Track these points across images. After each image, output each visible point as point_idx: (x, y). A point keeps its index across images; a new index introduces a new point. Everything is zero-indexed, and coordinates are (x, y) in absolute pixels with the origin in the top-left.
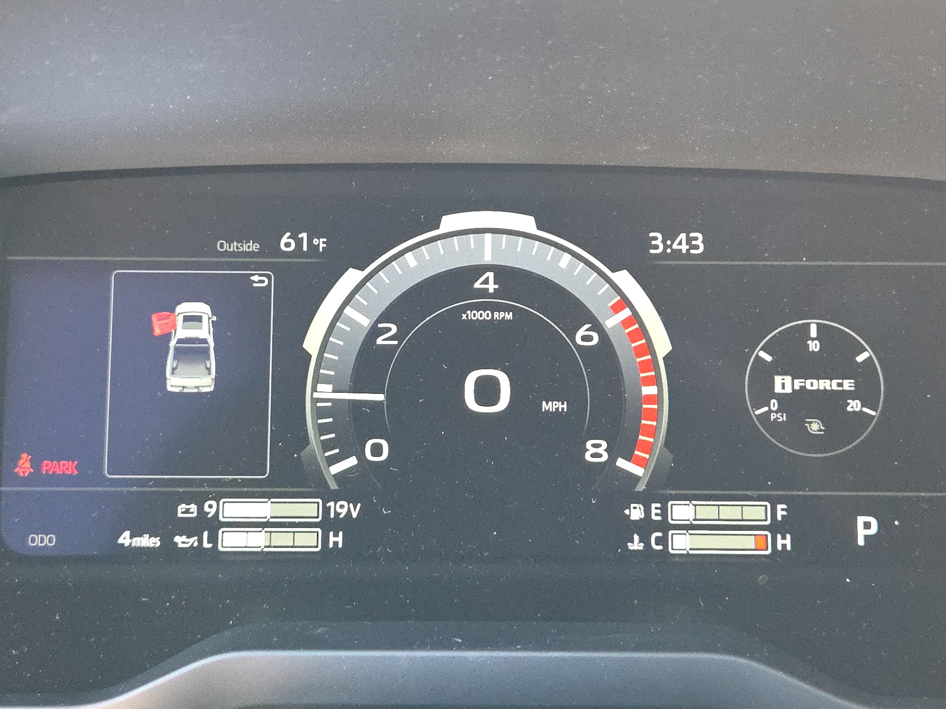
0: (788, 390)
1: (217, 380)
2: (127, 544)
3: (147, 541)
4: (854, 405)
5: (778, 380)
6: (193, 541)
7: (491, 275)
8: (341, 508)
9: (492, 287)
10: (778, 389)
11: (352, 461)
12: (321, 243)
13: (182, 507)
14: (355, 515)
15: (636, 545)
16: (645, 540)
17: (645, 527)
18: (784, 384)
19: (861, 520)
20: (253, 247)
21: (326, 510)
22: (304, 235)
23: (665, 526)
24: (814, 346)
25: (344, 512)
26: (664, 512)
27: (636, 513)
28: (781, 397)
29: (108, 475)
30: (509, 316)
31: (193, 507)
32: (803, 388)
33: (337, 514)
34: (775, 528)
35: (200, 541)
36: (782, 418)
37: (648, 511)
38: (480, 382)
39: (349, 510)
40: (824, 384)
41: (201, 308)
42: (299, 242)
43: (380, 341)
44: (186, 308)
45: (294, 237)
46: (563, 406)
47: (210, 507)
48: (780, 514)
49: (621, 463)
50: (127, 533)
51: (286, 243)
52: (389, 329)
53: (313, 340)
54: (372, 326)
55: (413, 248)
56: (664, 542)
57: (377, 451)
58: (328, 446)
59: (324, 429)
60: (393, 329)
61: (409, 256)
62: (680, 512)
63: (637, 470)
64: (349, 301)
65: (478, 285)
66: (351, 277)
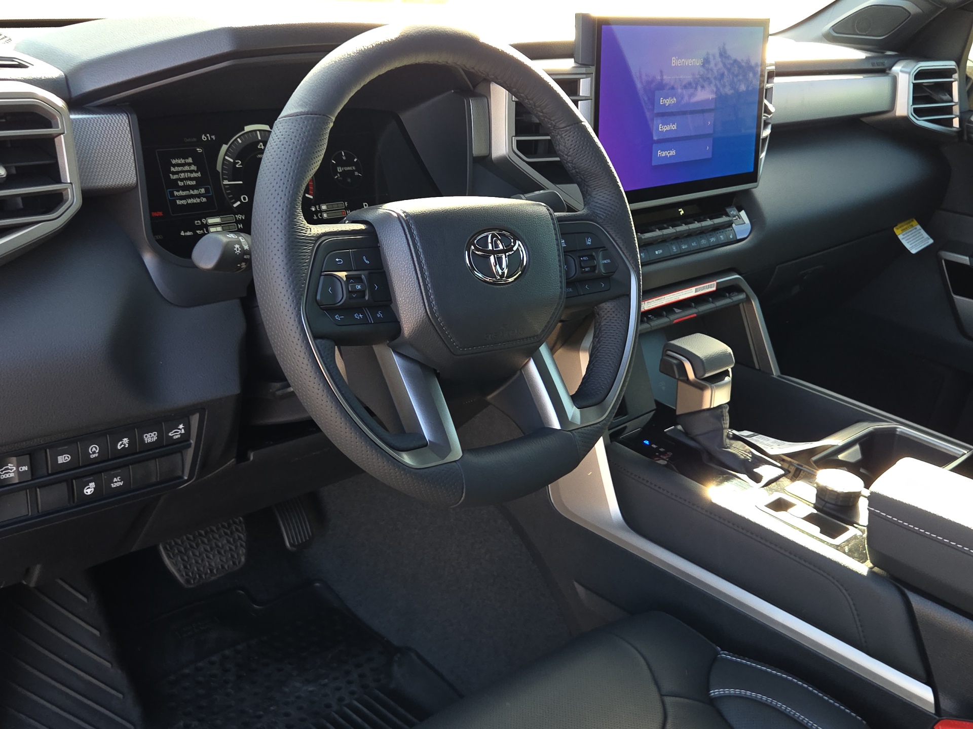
0: (341, 171)
2: (183, 234)
3: (189, 233)
4: (356, 173)
5: (338, 168)
6: (202, 231)
7: (261, 144)
8: (239, 217)
9: (263, 147)
10: (339, 171)
11: (239, 203)
12: (213, 137)
13: (196, 222)
14: (244, 218)
15: (315, 217)
16: (317, 216)
17: (316, 212)
18: (340, 169)
19: (364, 204)
20: (195, 140)
21: (236, 217)
22: (208, 135)
23: (321, 212)
24: (344, 158)
25: (240, 218)
26: (320, 207)
27: (313, 209)
28: (340, 173)
29: (172, 214)
31: (199, 221)
32: (344, 170)
33: (239, 218)
34: (346, 209)
35: (204, 231)
36: (341, 178)
37: (316, 208)
39: (242, 218)
40: (349, 168)
42: (207, 137)
43: (237, 166)
45: (206, 136)
47: (204, 221)
48: (346, 205)
49: (307, 195)
50: (183, 232)
51: (204, 138)
52: (239, 162)
53: (219, 167)
54: (234, 161)
55: (238, 137)
56: (321, 216)
57: (244, 199)
58: (231, 199)
59: (229, 194)
60: (240, 162)
61: (239, 139)
62: (324, 207)
63: (311, 197)
64: (226, 154)
65: (259, 147)
66: (225, 147)
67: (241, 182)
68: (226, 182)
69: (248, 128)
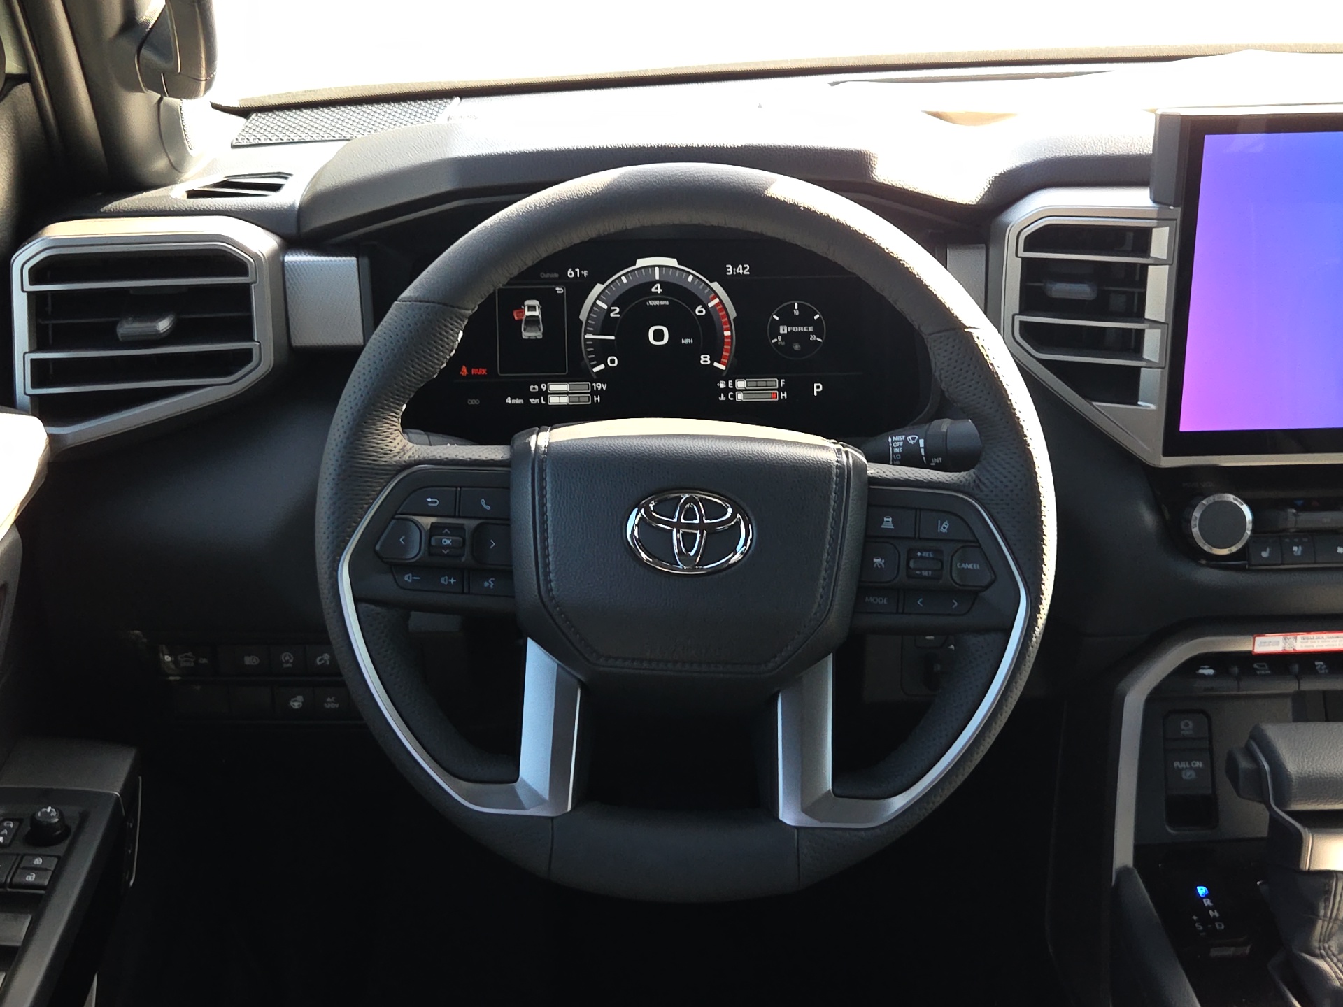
0: (786, 332)
1: (543, 334)
2: (510, 402)
3: (518, 401)
4: (813, 337)
5: (781, 328)
6: (537, 400)
7: (658, 285)
8: (598, 386)
9: (659, 290)
10: (781, 332)
11: (602, 367)
12: (585, 273)
13: (532, 387)
14: (604, 388)
15: (722, 398)
16: (726, 396)
17: (726, 391)
18: (784, 330)
19: (815, 385)
20: (556, 275)
21: (592, 387)
22: (578, 270)
23: (734, 390)
24: (796, 313)
25: (599, 388)
26: (734, 384)
27: (722, 385)
28: (783, 335)
29: (499, 373)
30: (667, 303)
31: (536, 387)
32: (792, 331)
33: (597, 388)
34: (780, 389)
35: (540, 401)
36: (783, 344)
37: (727, 384)
38: (656, 332)
39: (602, 387)
40: (800, 329)
41: (535, 303)
42: (576, 273)
43: (612, 315)
44: (528, 303)
45: (573, 270)
46: (690, 341)
47: (543, 387)
48: (782, 383)
49: (716, 364)
50: (509, 398)
51: (570, 274)
52: (615, 310)
53: (583, 316)
54: (609, 308)
55: (624, 274)
56: (734, 396)
57: (613, 361)
58: (592, 360)
59: (590, 353)
60: (618, 310)
61: (623, 278)
62: (741, 384)
63: (723, 367)
64: (598, 298)
65: (653, 290)
66: (599, 288)
68: (588, 336)
69: (641, 263)
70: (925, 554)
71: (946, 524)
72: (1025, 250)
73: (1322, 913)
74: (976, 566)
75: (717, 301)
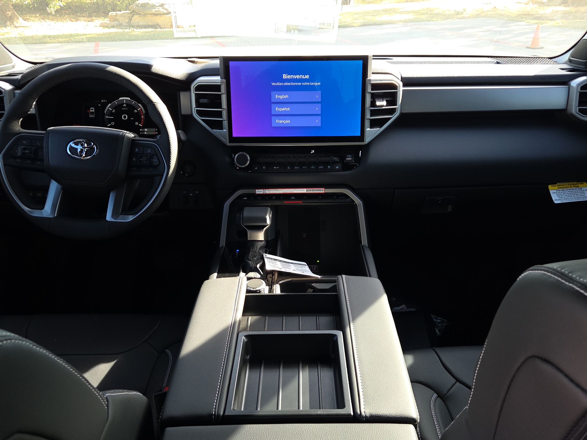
1: (95, 116)
7: (125, 104)
9: (125, 106)
11: (110, 125)
12: (106, 101)
15: (141, 133)
16: (142, 133)
17: (142, 131)
20: (99, 101)
23: (144, 131)
26: (144, 130)
27: (141, 130)
30: (127, 109)
34: (156, 131)
38: (124, 116)
41: (93, 108)
42: (104, 101)
43: (113, 112)
44: (91, 108)
46: (133, 119)
49: (139, 125)
51: (102, 101)
53: (105, 112)
54: (112, 110)
55: (116, 101)
56: (144, 133)
57: (113, 123)
58: (107, 123)
59: (107, 121)
60: (114, 110)
62: (146, 130)
63: (141, 126)
64: (109, 107)
65: (124, 105)
66: (110, 105)
67: (113, 117)
68: (106, 117)
69: (121, 99)
70: (145, 157)
71: (150, 150)
72: (195, 91)
73: (251, 250)
74: (156, 160)
75: (140, 109)
